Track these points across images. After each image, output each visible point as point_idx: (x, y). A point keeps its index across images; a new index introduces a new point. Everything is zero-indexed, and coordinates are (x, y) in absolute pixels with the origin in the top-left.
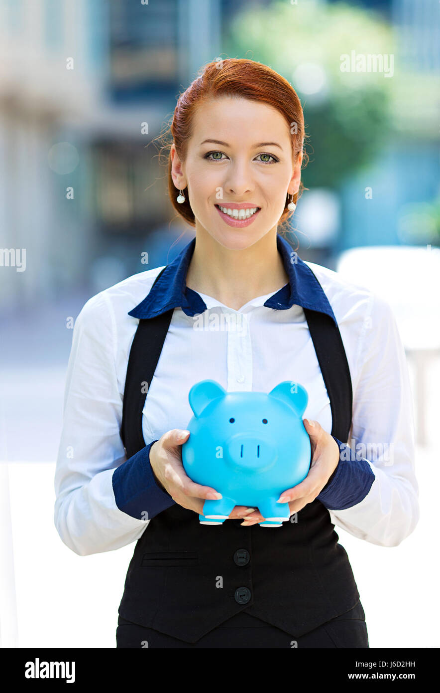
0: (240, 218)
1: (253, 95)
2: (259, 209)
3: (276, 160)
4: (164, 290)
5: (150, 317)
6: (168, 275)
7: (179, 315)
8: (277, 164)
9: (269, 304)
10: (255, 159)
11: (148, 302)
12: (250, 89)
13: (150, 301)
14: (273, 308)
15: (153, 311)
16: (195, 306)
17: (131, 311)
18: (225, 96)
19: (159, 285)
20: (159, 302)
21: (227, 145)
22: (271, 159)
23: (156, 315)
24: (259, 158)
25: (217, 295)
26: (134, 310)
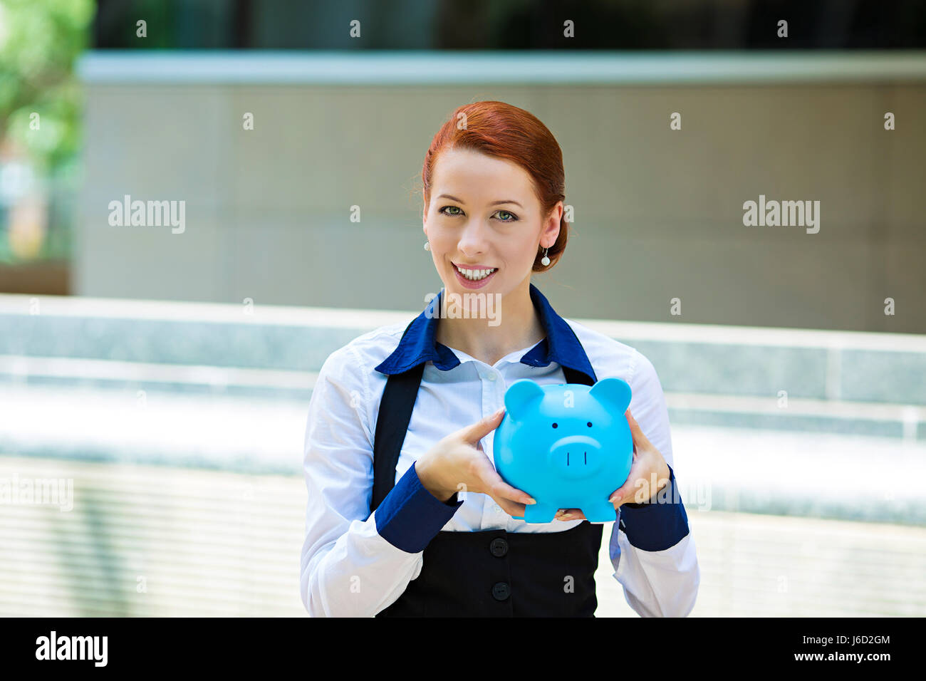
0: (475, 279)
1: (491, 150)
2: (496, 270)
3: (515, 218)
4: (413, 344)
5: (399, 372)
6: (416, 328)
7: (431, 370)
8: (516, 222)
9: (525, 360)
10: (493, 217)
11: (395, 357)
12: (489, 143)
13: (398, 356)
14: (530, 365)
15: (403, 366)
16: (447, 361)
17: (379, 366)
18: (464, 149)
19: (407, 339)
20: (407, 357)
21: (461, 202)
22: (510, 217)
23: (405, 370)
24: (498, 216)
25: (468, 351)
26: (381, 365)
